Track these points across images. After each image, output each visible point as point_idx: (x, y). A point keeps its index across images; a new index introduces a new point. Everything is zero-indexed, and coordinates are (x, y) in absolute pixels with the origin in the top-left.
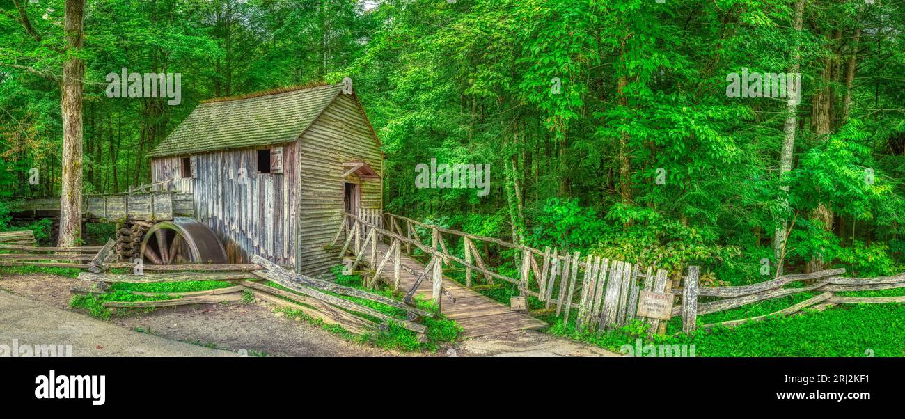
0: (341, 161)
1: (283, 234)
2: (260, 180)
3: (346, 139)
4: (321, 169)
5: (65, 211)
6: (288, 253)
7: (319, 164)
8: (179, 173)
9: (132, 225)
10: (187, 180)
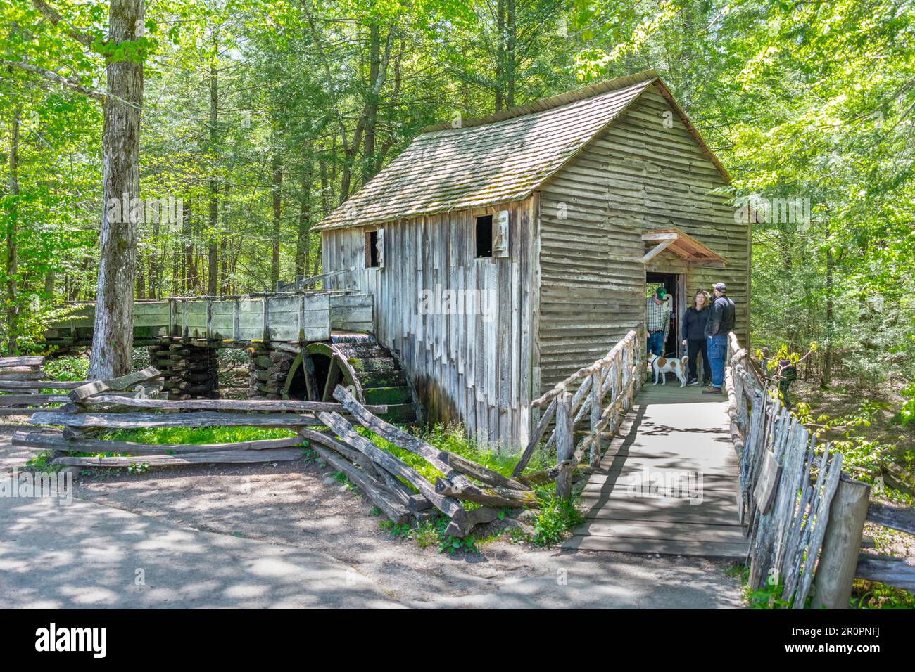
0: (638, 231)
1: (510, 367)
2: (478, 271)
3: (652, 189)
4: (589, 248)
5: (100, 322)
6: (518, 399)
7: (584, 239)
8: (361, 260)
9: (273, 350)
10: (372, 270)
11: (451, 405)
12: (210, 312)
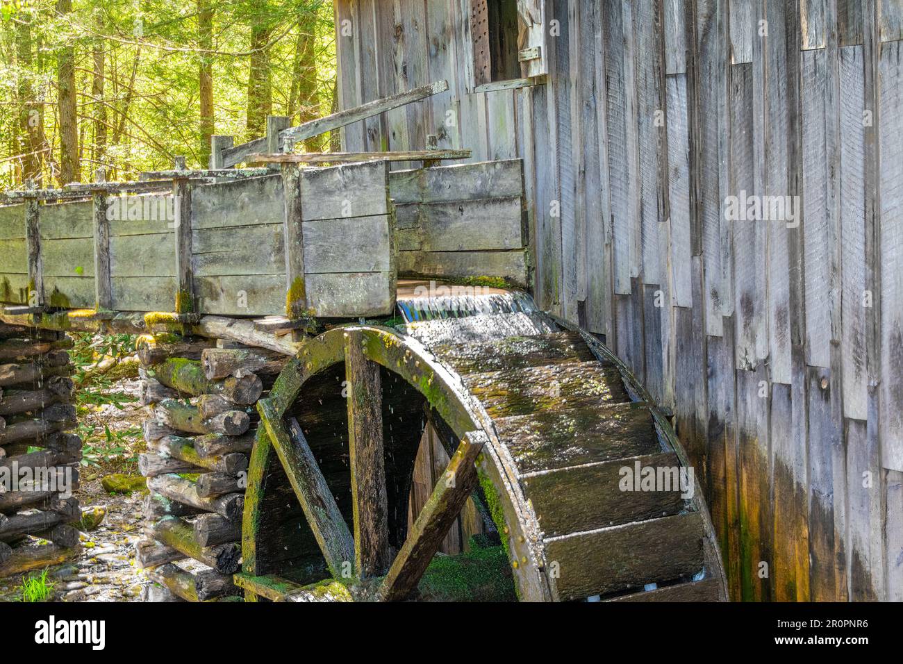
8: (460, 61)
9: (211, 341)
10: (500, 91)
11: (813, 524)
12: (34, 234)
